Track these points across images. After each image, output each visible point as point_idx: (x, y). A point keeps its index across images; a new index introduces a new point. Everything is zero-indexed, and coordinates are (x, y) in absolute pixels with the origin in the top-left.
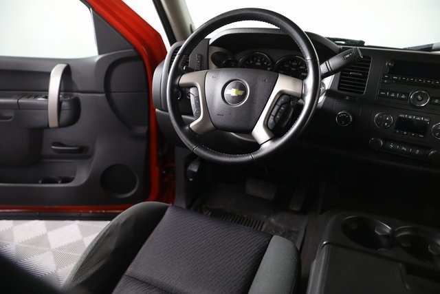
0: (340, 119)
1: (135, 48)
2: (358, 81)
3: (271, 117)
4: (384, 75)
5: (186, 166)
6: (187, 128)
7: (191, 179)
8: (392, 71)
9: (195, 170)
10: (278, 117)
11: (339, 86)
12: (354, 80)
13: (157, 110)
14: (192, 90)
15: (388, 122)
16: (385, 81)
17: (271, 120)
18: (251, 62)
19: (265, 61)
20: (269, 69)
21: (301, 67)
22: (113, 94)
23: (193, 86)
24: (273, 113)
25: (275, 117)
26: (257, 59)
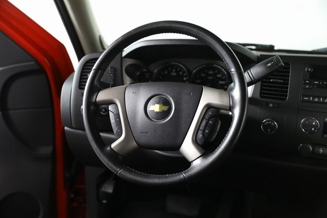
0: (266, 127)
1: (37, 61)
2: (278, 87)
3: (200, 132)
4: (305, 80)
5: (99, 186)
6: (109, 149)
7: (104, 201)
8: (312, 76)
9: (110, 190)
10: (207, 131)
11: (261, 93)
12: (275, 87)
13: (66, 128)
14: (111, 108)
15: (315, 126)
16: (307, 86)
17: (200, 135)
18: (166, 72)
19: (180, 71)
20: (185, 79)
21: (218, 76)
22: (11, 112)
23: (112, 103)
24: (201, 128)
25: (204, 131)
26: (172, 69)
